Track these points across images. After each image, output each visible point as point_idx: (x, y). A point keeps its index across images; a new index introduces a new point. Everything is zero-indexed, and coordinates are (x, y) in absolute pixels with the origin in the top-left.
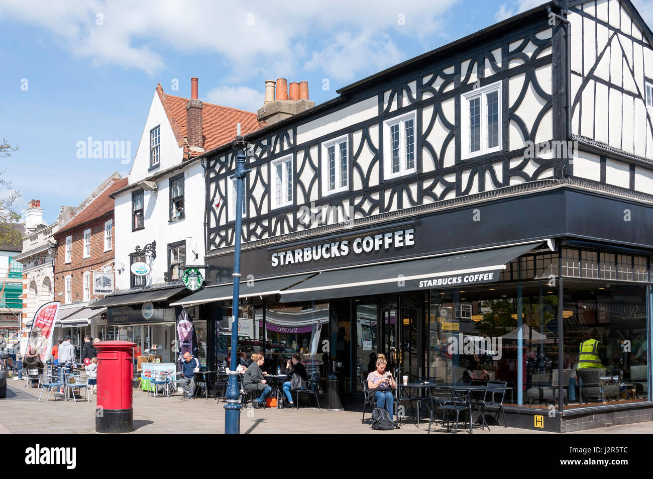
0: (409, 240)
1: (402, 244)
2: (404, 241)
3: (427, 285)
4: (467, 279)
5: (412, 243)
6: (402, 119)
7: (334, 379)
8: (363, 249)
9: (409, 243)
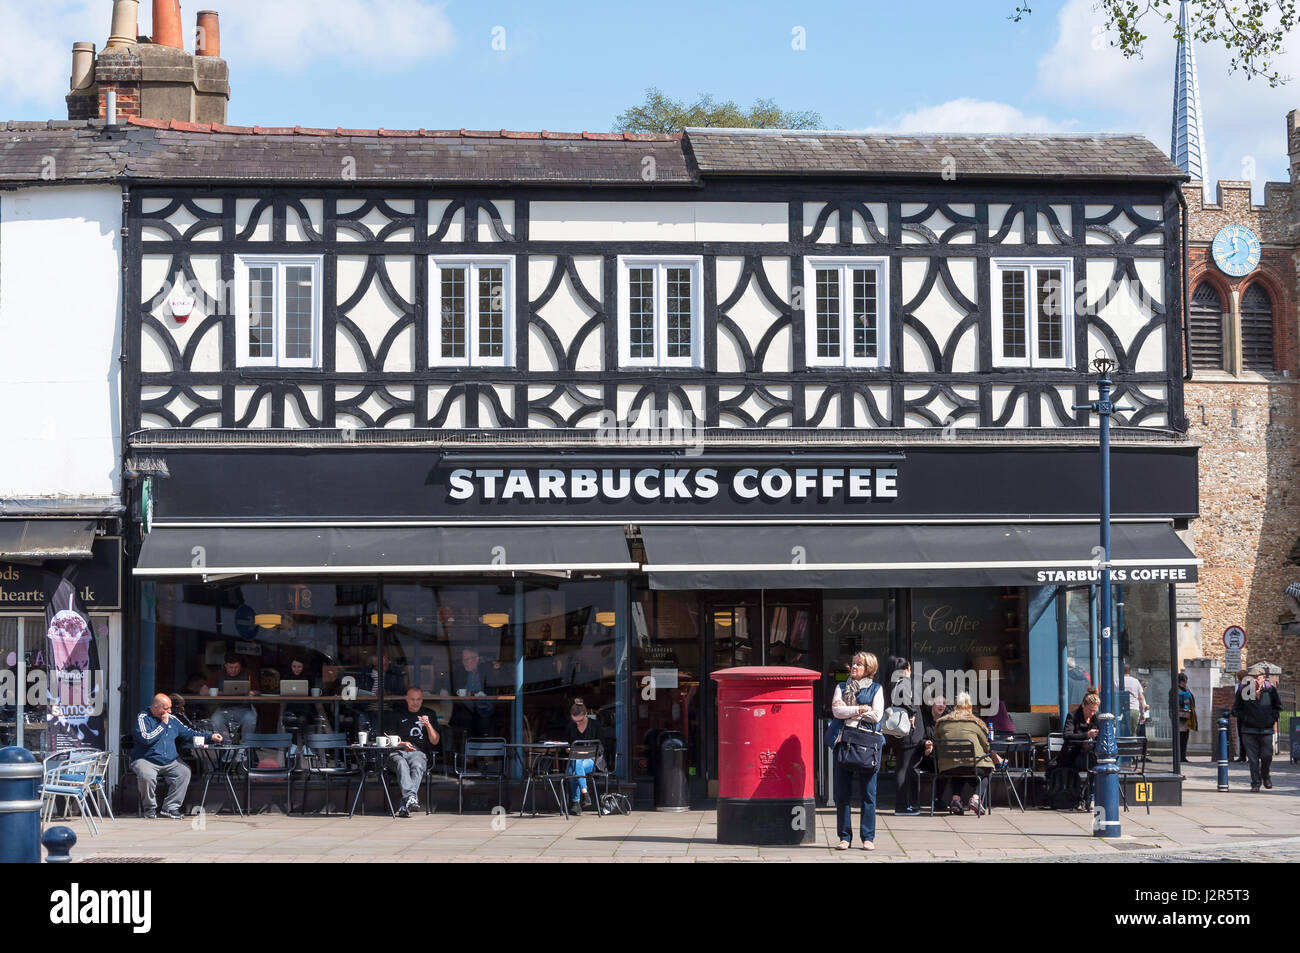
0: (885, 487)
1: (867, 493)
2: (873, 487)
3: (1054, 578)
4: (1137, 575)
5: (894, 494)
6: (850, 264)
7: (678, 746)
8: (761, 490)
9: (881, 492)
